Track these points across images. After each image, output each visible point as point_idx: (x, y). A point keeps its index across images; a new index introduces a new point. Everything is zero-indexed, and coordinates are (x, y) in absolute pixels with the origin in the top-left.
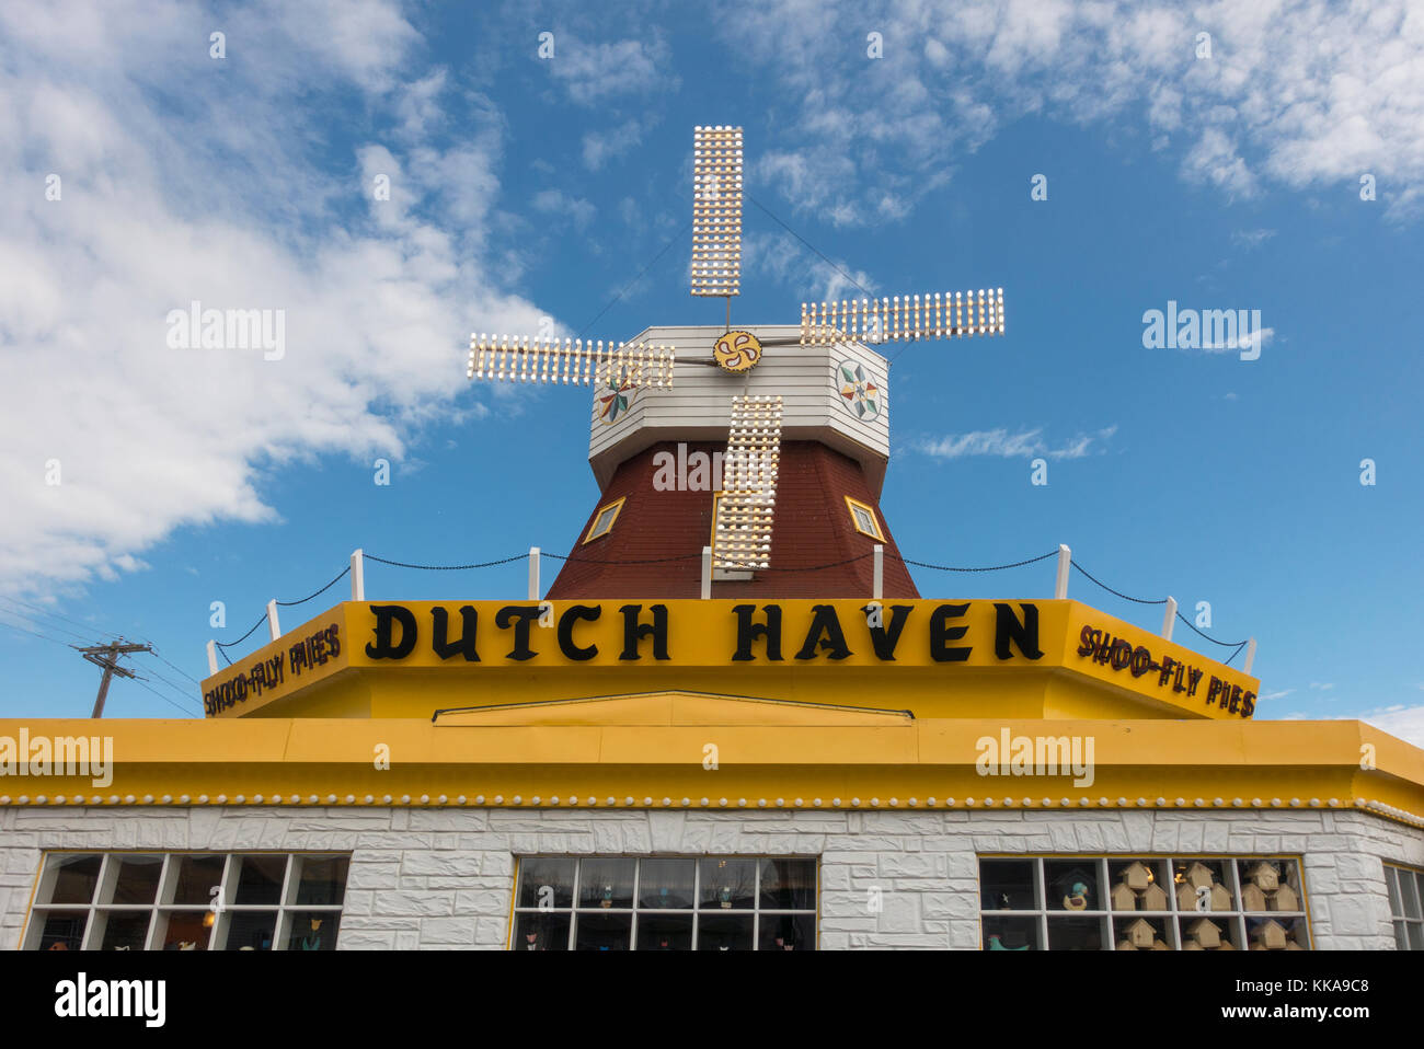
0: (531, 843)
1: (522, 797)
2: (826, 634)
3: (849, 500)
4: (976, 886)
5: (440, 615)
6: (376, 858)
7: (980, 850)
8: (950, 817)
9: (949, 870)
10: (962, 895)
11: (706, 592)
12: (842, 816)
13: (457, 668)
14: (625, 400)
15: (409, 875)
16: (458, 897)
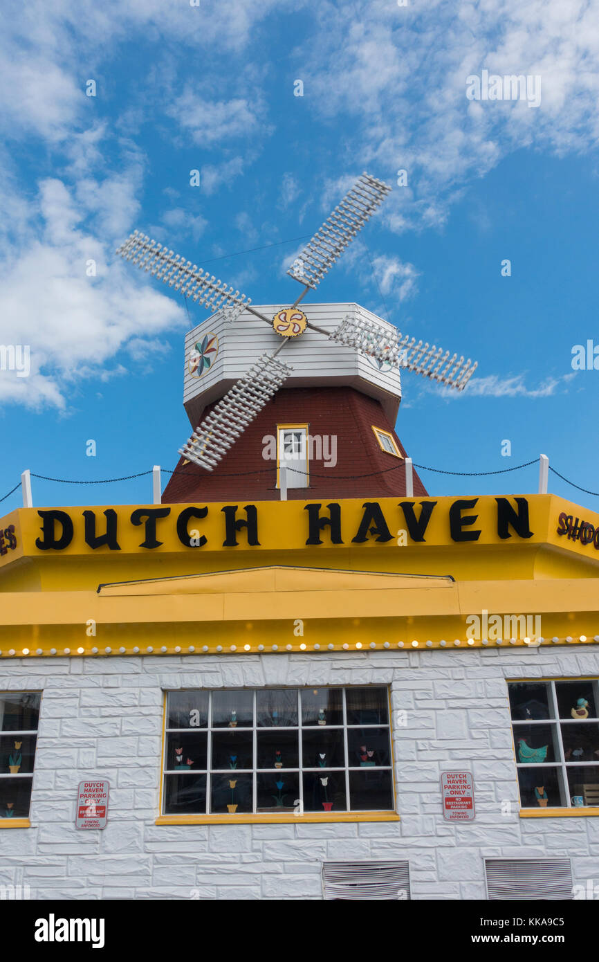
0: (175, 681)
1: (168, 647)
2: (373, 524)
3: (375, 429)
4: (506, 703)
5: (89, 517)
6: (61, 695)
7: (508, 676)
8: (484, 653)
9: (486, 692)
10: (498, 710)
11: (284, 496)
12: (405, 655)
13: (103, 555)
14: (208, 360)
15: (86, 707)
16: (123, 722)
